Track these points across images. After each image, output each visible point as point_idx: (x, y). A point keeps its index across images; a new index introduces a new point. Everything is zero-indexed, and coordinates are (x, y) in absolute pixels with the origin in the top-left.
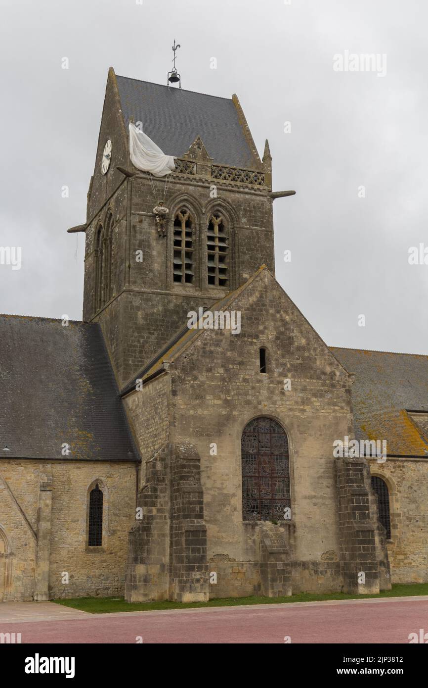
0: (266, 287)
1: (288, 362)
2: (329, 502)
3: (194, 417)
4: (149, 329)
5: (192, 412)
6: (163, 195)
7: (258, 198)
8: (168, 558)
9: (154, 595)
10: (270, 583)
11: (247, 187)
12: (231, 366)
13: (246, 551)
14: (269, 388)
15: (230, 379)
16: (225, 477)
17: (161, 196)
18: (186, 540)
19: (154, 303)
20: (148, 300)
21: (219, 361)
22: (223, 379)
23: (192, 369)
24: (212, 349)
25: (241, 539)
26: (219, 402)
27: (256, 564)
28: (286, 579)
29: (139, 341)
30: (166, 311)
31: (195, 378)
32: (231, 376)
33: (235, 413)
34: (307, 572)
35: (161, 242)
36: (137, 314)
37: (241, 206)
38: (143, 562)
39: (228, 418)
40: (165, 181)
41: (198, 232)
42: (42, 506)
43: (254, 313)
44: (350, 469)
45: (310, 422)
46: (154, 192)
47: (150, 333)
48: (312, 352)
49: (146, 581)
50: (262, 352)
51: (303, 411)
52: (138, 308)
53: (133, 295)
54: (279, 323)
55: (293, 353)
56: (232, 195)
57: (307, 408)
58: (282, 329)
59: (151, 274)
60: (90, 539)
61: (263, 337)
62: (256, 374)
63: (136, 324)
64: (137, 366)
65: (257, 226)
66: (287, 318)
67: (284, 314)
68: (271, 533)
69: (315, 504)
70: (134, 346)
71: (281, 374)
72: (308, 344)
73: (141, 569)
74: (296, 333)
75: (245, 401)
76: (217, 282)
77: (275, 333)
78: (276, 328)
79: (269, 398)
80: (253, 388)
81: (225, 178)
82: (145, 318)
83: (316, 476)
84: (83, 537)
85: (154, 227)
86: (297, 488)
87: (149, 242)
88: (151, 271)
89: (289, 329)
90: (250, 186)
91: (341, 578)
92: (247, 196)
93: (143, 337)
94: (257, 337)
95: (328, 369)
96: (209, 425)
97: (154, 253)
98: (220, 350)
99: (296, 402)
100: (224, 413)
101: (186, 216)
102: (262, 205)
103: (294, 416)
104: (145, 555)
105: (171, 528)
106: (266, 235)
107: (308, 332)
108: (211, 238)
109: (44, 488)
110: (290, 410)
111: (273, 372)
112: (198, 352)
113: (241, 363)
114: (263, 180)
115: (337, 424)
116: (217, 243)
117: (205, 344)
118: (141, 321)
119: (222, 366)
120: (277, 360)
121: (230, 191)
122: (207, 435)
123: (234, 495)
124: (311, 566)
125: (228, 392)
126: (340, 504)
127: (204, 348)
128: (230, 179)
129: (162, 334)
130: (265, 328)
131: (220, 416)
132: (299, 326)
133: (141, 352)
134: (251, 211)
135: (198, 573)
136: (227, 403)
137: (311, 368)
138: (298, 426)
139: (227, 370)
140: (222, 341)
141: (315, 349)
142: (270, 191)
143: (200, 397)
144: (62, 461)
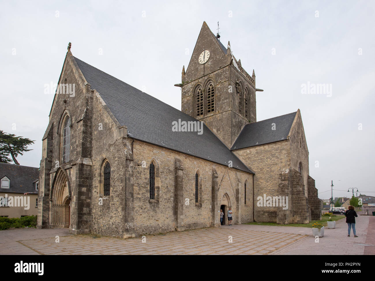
0: (300, 117)
2: (307, 192)
3: (293, 159)
5: (293, 157)
6: (237, 77)
11: (252, 84)
14: (301, 153)
21: (296, 140)
22: (296, 147)
23: (293, 141)
24: (295, 135)
26: (296, 155)
30: (239, 121)
35: (237, 95)
36: (233, 120)
37: (251, 90)
40: (238, 72)
42: (239, 188)
43: (299, 125)
46: (236, 75)
47: (236, 128)
48: (305, 143)
49: (288, 216)
50: (300, 140)
51: (305, 162)
53: (233, 112)
54: (302, 131)
56: (249, 85)
67: (302, 128)
70: (233, 132)
71: (302, 149)
72: (305, 140)
81: (248, 78)
82: (235, 122)
83: (306, 183)
84: (244, 201)
85: (235, 88)
87: (235, 93)
88: (235, 105)
89: (303, 134)
92: (252, 87)
93: (235, 130)
94: (300, 134)
95: (307, 150)
96: (295, 162)
97: (236, 98)
99: (304, 159)
100: (297, 159)
106: (255, 103)
110: (303, 161)
112: (293, 136)
115: (308, 168)
116: (245, 101)
117: (294, 133)
118: (234, 124)
120: (302, 143)
121: (249, 83)
122: (295, 166)
125: (297, 152)
133: (234, 135)
134: (253, 93)
135: (308, 214)
137: (305, 148)
142: (255, 88)
144: (241, 171)
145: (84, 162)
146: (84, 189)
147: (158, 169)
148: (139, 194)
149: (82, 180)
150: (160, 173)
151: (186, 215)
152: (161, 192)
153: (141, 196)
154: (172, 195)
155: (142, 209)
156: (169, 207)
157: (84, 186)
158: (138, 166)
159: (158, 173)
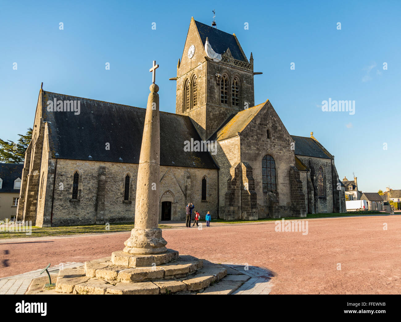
0: (269, 108)
1: (276, 135)
2: (288, 185)
3: (248, 153)
4: (214, 120)
5: (247, 152)
6: (219, 69)
7: (249, 74)
8: (240, 204)
9: (236, 218)
10: (274, 213)
11: (246, 69)
12: (259, 135)
13: (264, 202)
14: (270, 144)
15: (258, 140)
16: (257, 176)
17: (218, 70)
18: (251, 198)
19: (216, 110)
20: (214, 109)
21: (255, 133)
22: (256, 140)
23: (247, 136)
24: (253, 129)
25: (263, 198)
26: (255, 148)
27: (267, 207)
28: (279, 212)
29: (211, 124)
30: (220, 113)
31: (248, 139)
32: (258, 139)
33: (260, 152)
34: (282, 209)
35: (218, 87)
36: (210, 114)
37: (244, 76)
38: (232, 205)
39: (258, 154)
40: (219, 64)
41: (229, 85)
42: (188, 184)
43: (265, 117)
44: (296, 174)
45: (282, 157)
46: (216, 68)
47: (214, 121)
48: (283, 132)
49: (233, 212)
50: (268, 131)
51: (280, 153)
52: (211, 112)
53: (209, 106)
54: (273, 121)
55: (277, 132)
56: (241, 72)
57: (281, 152)
58: (274, 123)
59: (215, 99)
60: (202, 197)
61: (268, 126)
62: (266, 139)
63: (210, 117)
64: (210, 133)
65: (249, 84)
66: (275, 119)
67: (274, 118)
68: (272, 196)
69: (284, 186)
70: (209, 126)
71: (274, 139)
72: (281, 129)
73: (232, 208)
74: (278, 125)
75: (263, 149)
76: (235, 104)
77: (272, 124)
78: (272, 123)
79: (270, 148)
80: (266, 144)
81: (238, 65)
82: (213, 116)
83: (285, 176)
84: (200, 197)
85: (215, 81)
86: (279, 180)
87: (214, 87)
88: (215, 98)
89: (276, 123)
90: (247, 69)
91: (292, 212)
92: (246, 73)
93: (212, 123)
94: (266, 125)
95: (287, 139)
96: (253, 156)
97: (216, 91)
98: (255, 129)
99: (278, 150)
100: (257, 152)
101: (225, 78)
102: (251, 76)
103: (278, 154)
104: (233, 203)
105: (241, 193)
106: (252, 88)
107: (281, 125)
108: (233, 88)
109: (188, 177)
110: (277, 152)
111: (271, 138)
112: (249, 130)
113: (262, 135)
114: (251, 67)
115: (290, 158)
116: (235, 89)
117: (251, 127)
118: (212, 117)
119: (256, 135)
120: (272, 134)
121: (240, 70)
122: (252, 160)
123: (260, 182)
124: (283, 208)
125: (258, 145)
126: (292, 186)
127: (250, 128)
128: (240, 66)
129: (219, 122)
130: (269, 122)
131: (256, 153)
132: (279, 122)
133: (211, 128)
134: (247, 79)
135: (255, 210)
136: (258, 149)
137: (282, 138)
138: (279, 158)
139: (257, 137)
140: (256, 126)
141: (284, 131)
142: (253, 72)
143: (249, 146)
144: (193, 168)
145: (33, 174)
146: (32, 193)
147: (81, 176)
148: (60, 196)
149: (31, 186)
150: (83, 179)
151: (110, 211)
152: (82, 193)
153: (62, 198)
154: (95, 195)
155: (62, 206)
156: (91, 205)
157: (32, 191)
158: (61, 176)
159: (81, 180)
